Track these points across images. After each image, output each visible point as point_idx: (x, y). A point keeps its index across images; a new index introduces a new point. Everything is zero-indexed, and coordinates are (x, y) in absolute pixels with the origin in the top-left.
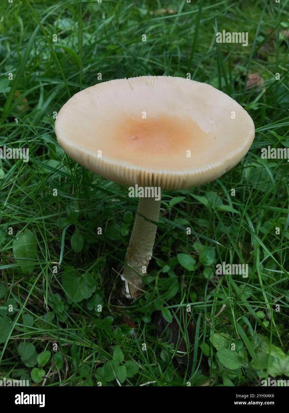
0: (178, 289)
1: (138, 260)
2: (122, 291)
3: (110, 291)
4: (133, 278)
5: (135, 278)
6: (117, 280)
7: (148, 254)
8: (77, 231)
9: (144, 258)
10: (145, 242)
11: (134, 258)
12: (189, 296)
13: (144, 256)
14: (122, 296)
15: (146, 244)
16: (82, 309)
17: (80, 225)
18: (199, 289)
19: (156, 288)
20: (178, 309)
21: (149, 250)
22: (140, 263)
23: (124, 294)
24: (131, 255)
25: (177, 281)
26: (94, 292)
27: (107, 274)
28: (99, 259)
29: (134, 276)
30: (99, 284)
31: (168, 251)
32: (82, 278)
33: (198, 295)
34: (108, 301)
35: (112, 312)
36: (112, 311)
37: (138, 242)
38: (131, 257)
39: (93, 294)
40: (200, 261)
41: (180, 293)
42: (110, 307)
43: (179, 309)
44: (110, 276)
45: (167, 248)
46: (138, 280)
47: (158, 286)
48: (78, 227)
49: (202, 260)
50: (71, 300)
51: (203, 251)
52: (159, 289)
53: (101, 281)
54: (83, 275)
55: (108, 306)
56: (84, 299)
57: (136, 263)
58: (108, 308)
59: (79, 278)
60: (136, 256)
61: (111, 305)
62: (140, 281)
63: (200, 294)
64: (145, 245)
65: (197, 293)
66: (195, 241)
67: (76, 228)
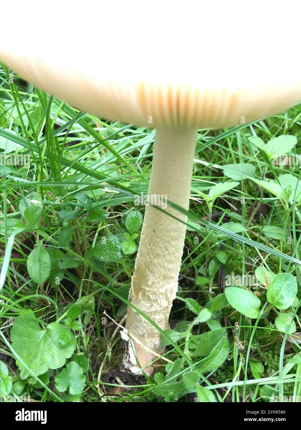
0: (227, 353)
1: (152, 298)
2: (123, 360)
3: (101, 360)
4: (143, 335)
5: (146, 336)
6: (114, 339)
7: (168, 287)
8: (39, 243)
9: (162, 294)
10: (164, 260)
11: (144, 295)
12: (249, 366)
13: (162, 290)
14: (123, 371)
15: (166, 265)
16: (47, 388)
17: (45, 235)
18: (268, 357)
19: (186, 352)
20: (228, 392)
21: (171, 278)
22: (155, 305)
23: (126, 365)
24: (138, 289)
25: (225, 337)
26: (69, 356)
27: (95, 329)
28: (81, 301)
29: (145, 330)
30: (82, 347)
31: (208, 285)
32: (48, 330)
33: (266, 367)
34: (97, 376)
35: (102, 397)
36: (103, 394)
37: (150, 261)
38: (137, 294)
39: (69, 360)
40: (269, 300)
41: (232, 360)
42: (101, 386)
43: (231, 392)
44: (102, 333)
45: (206, 280)
46: (153, 340)
47: (190, 350)
48: (41, 238)
49: (273, 299)
50: (26, 371)
51: (274, 282)
52: (192, 354)
53: (85, 342)
54: (50, 326)
55: (98, 386)
56: (49, 369)
57: (148, 305)
58: (97, 389)
59: (43, 332)
60: (148, 289)
61: (102, 383)
62: (157, 341)
63: (270, 366)
64: (164, 266)
65: (263, 363)
66: (258, 264)
67: (38, 240)
